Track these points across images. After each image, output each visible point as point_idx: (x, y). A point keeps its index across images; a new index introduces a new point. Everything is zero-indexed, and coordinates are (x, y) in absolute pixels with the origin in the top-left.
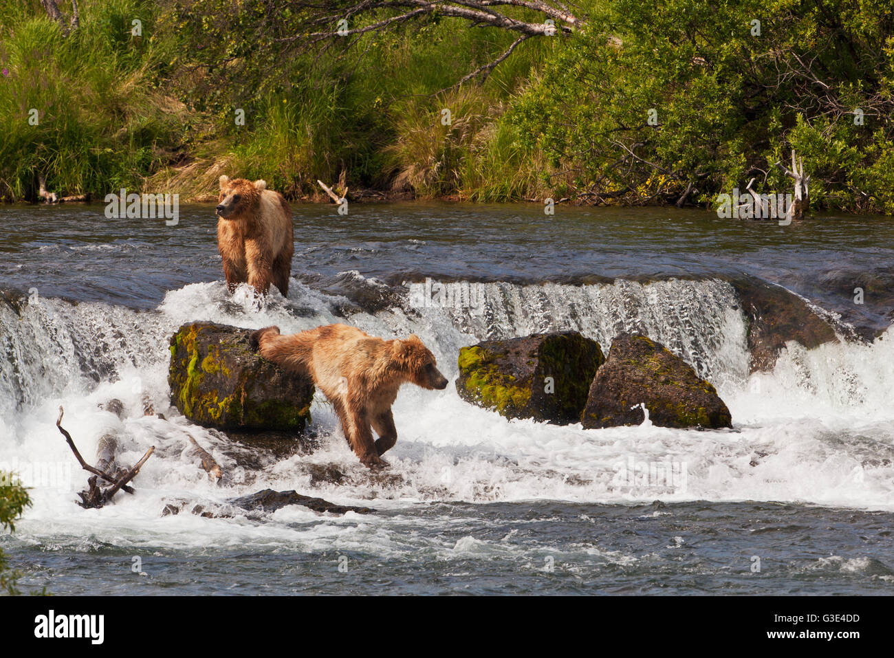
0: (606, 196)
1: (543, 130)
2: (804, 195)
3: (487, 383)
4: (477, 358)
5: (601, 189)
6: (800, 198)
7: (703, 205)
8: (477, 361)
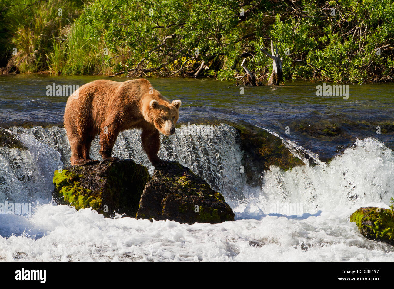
0: (147, 71)
1: (107, 27)
2: (279, 69)
3: (72, 194)
4: (65, 177)
5: (144, 66)
6: (276, 71)
7: (212, 77)
8: (66, 180)
